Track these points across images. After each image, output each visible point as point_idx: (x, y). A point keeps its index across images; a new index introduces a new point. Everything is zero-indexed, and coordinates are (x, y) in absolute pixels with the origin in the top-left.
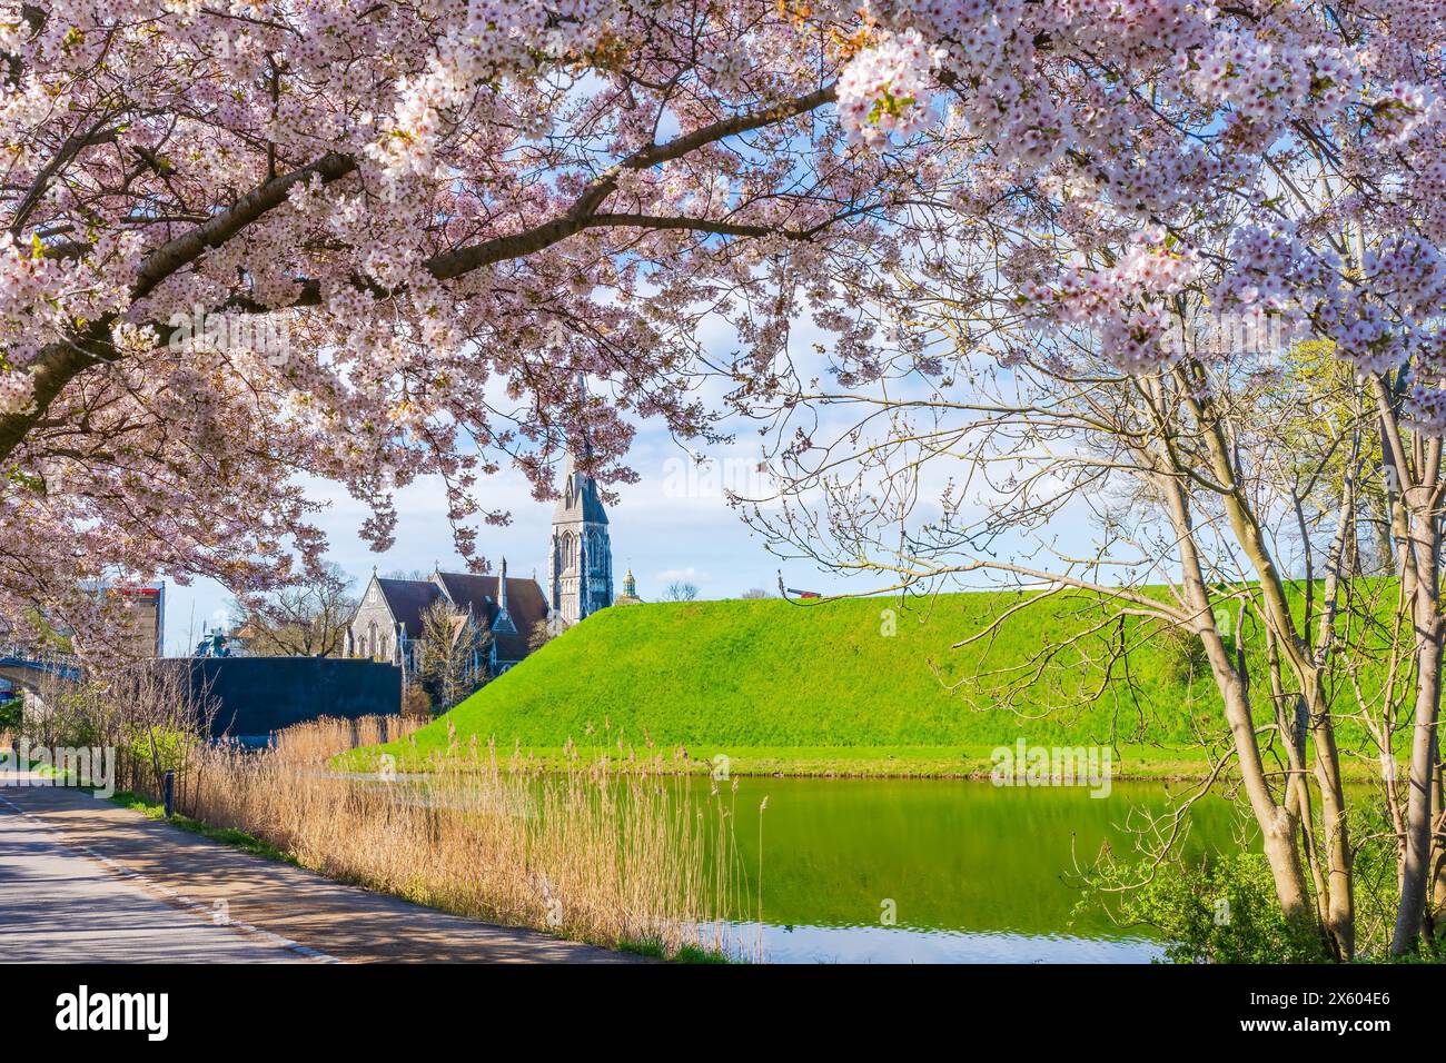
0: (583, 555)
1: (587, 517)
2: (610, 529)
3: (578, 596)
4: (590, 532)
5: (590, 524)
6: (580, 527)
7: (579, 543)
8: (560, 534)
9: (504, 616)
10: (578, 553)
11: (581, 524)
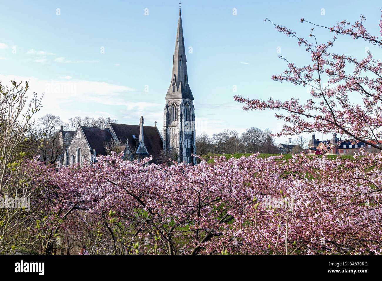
0: (181, 115)
1: (184, 96)
2: (194, 103)
3: (179, 136)
4: (185, 104)
5: (185, 100)
6: (180, 101)
7: (179, 110)
8: (170, 105)
9: (142, 145)
10: (179, 114)
11: (181, 100)
